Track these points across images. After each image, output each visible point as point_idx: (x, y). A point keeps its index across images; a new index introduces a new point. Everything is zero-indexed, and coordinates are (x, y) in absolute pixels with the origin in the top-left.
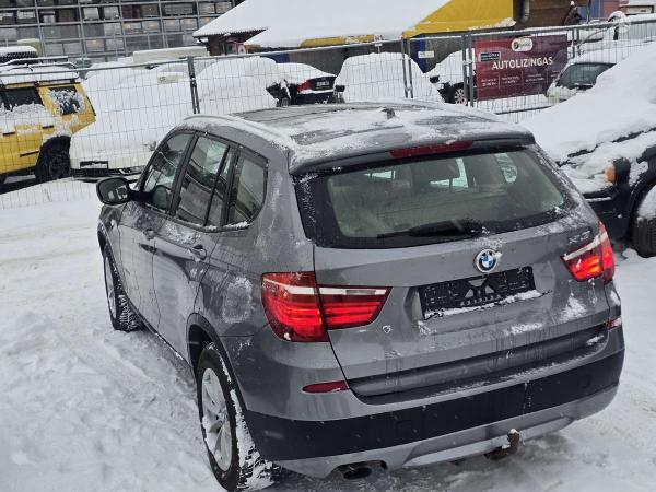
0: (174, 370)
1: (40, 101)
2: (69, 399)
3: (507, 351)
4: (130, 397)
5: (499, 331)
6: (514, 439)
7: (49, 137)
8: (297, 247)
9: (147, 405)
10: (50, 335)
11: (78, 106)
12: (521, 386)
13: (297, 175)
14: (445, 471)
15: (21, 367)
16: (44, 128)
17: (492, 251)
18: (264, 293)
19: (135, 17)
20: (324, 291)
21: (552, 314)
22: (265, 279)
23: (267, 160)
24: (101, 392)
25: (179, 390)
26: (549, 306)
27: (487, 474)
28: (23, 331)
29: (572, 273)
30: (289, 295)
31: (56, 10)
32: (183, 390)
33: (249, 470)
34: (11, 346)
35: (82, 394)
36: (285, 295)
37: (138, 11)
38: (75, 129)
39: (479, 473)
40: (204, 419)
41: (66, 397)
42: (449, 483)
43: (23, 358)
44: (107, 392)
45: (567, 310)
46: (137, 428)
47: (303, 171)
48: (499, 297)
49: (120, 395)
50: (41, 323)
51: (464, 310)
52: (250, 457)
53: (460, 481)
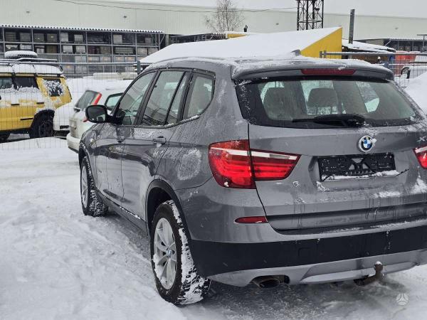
0: (127, 238)
1: (36, 86)
2: (55, 250)
3: (376, 208)
4: (97, 251)
5: (371, 194)
6: (378, 268)
7: (41, 109)
8: (237, 124)
9: (109, 256)
10: (40, 215)
11: (61, 92)
12: (384, 233)
13: (237, 80)
14: (321, 300)
15: (22, 231)
16: (38, 103)
17: (370, 138)
18: (210, 158)
19: (95, 53)
20: (254, 154)
21: (406, 188)
22: (212, 148)
23: (214, 74)
24: (78, 247)
25: (131, 249)
26: (404, 182)
27: (351, 303)
28: (23, 212)
29: (420, 162)
30: (230, 155)
31: (46, 46)
32: (134, 249)
33: (188, 285)
34: (15, 219)
35: (65, 247)
36: (227, 156)
37: (98, 49)
38: (58, 106)
39: (345, 302)
40: (154, 256)
41: (53, 248)
42: (324, 308)
43: (24, 227)
44: (82, 247)
45: (416, 186)
46: (104, 267)
47: (242, 78)
48: (371, 172)
49: (91, 249)
50: (35, 208)
51: (348, 177)
52: (190, 276)
53: (332, 306)
